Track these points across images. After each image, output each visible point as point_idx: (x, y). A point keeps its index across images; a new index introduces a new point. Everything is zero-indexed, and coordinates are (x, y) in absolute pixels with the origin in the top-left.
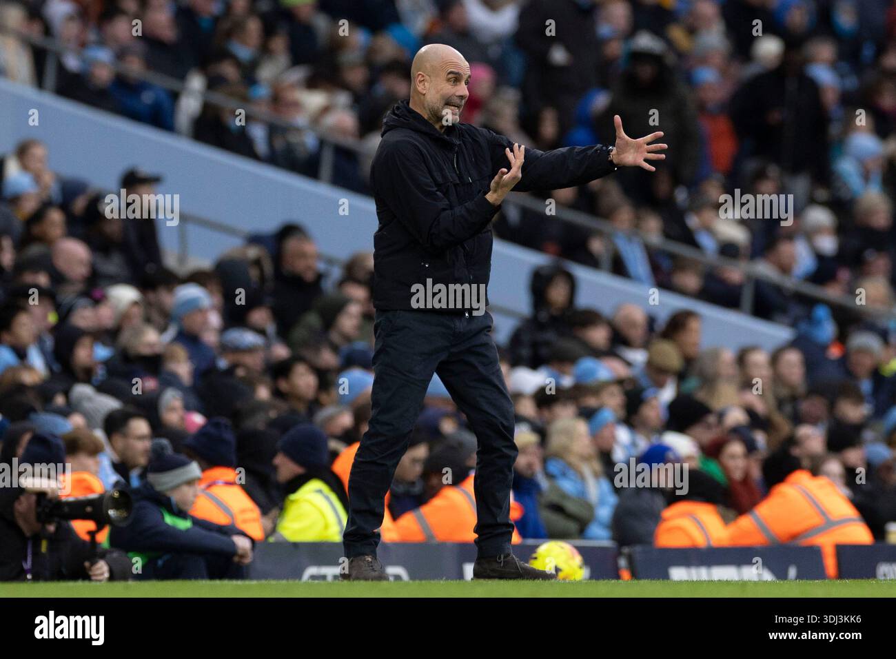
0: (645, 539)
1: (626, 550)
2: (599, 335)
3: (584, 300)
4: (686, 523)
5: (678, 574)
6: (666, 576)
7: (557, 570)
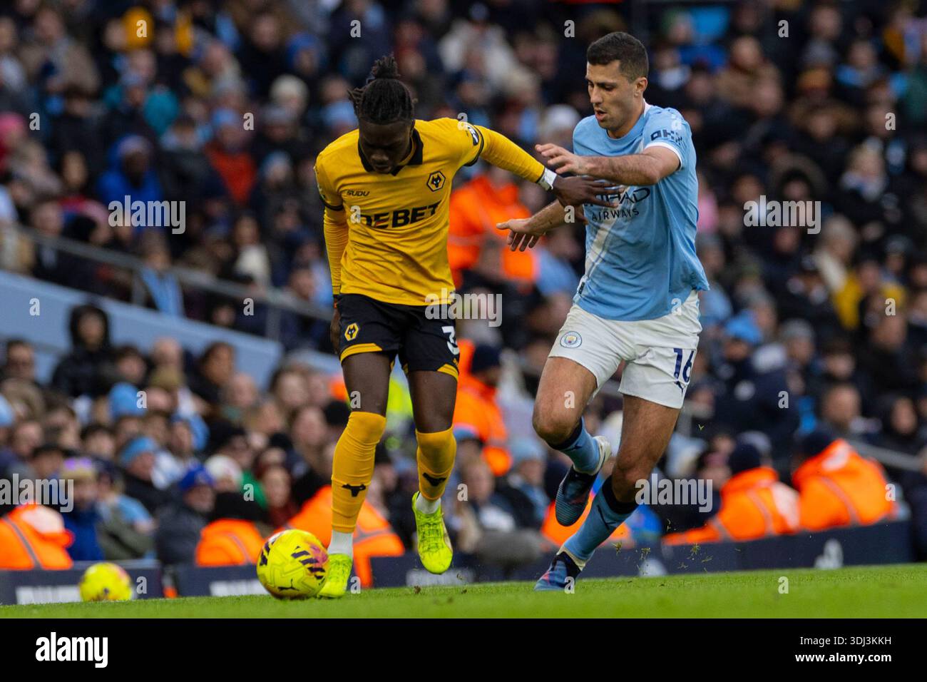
0: (188, 558)
1: (170, 569)
2: (131, 367)
3: (120, 335)
4: (225, 541)
5: (221, 590)
6: (207, 592)
7: (106, 591)
